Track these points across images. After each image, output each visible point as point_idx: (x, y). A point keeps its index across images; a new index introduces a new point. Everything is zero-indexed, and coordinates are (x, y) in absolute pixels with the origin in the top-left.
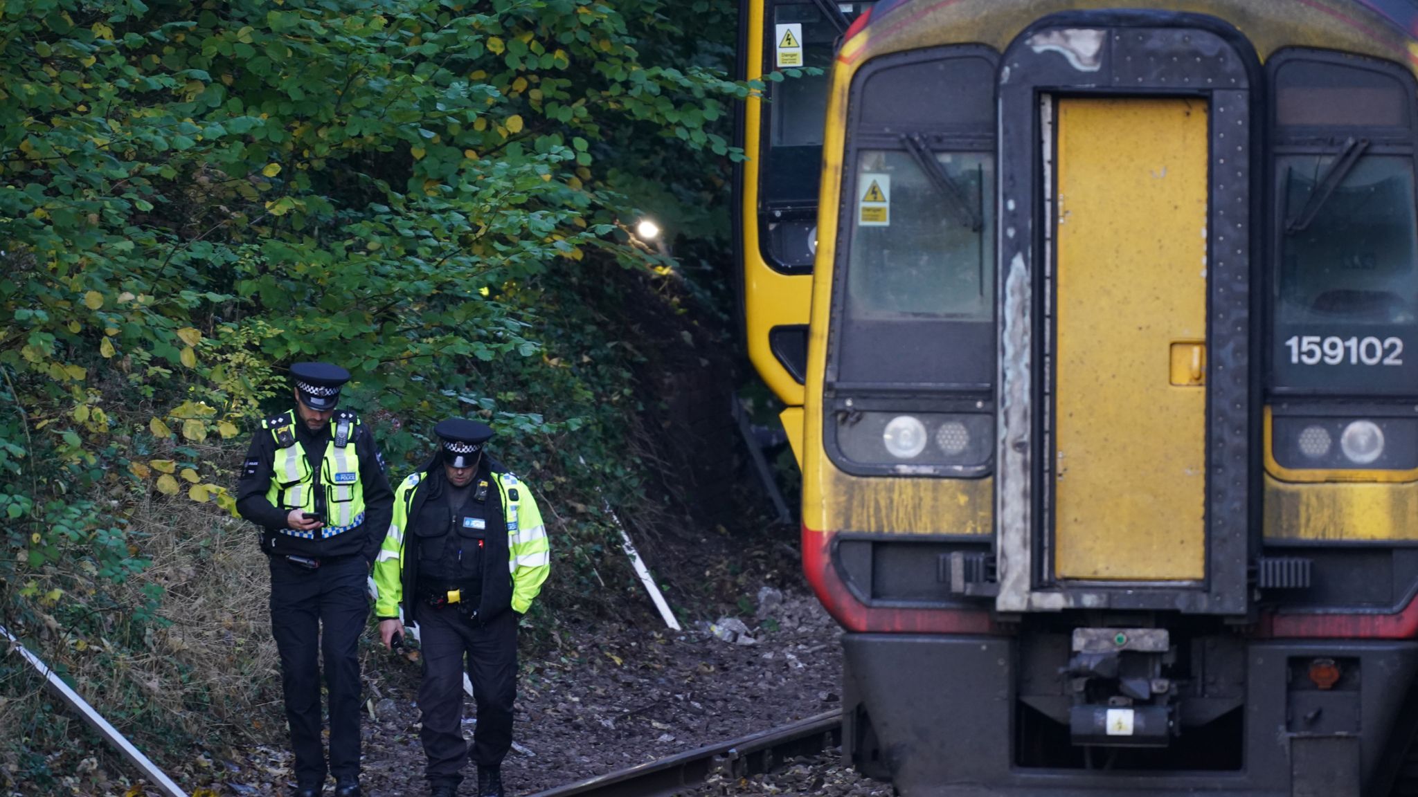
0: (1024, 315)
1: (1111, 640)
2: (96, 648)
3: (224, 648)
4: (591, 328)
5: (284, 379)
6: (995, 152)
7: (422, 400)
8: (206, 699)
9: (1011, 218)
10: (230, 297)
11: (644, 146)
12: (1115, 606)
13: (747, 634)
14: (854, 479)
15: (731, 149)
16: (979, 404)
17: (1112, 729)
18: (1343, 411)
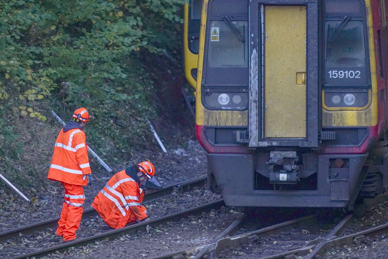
0: (256, 65)
1: (280, 154)
2: (4, 159)
3: (39, 158)
4: (142, 69)
5: (56, 84)
6: (248, 21)
7: (95, 90)
8: (34, 173)
9: (253, 39)
10: (41, 62)
11: (158, 19)
12: (281, 145)
13: (185, 153)
14: (210, 111)
15: (181, 19)
16: (244, 90)
17: (281, 179)
18: (344, 91)
